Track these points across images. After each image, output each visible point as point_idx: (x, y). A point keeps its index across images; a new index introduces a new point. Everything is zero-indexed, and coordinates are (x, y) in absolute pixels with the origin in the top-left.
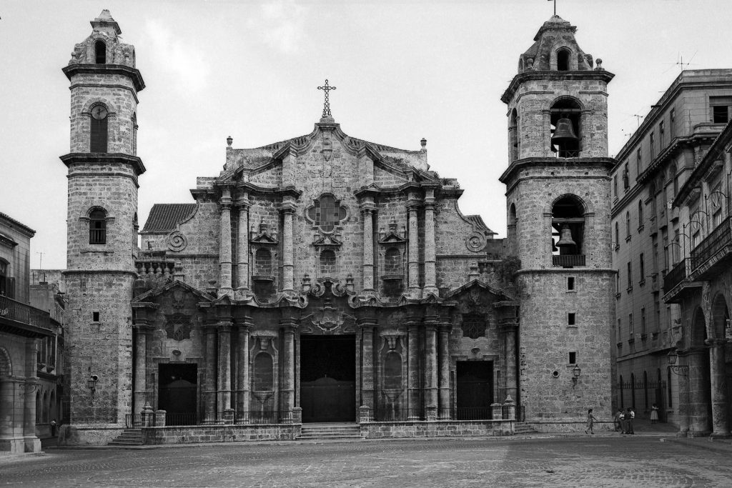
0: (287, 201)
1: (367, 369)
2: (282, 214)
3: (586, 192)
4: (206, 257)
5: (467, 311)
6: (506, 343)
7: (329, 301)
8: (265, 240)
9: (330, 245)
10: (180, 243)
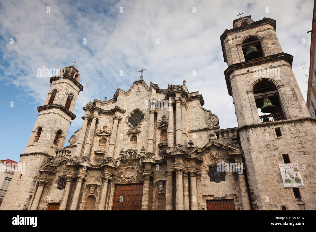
0: (116, 114)
2: (114, 120)
7: (131, 163)
8: (104, 134)
9: (135, 133)
10: (73, 141)
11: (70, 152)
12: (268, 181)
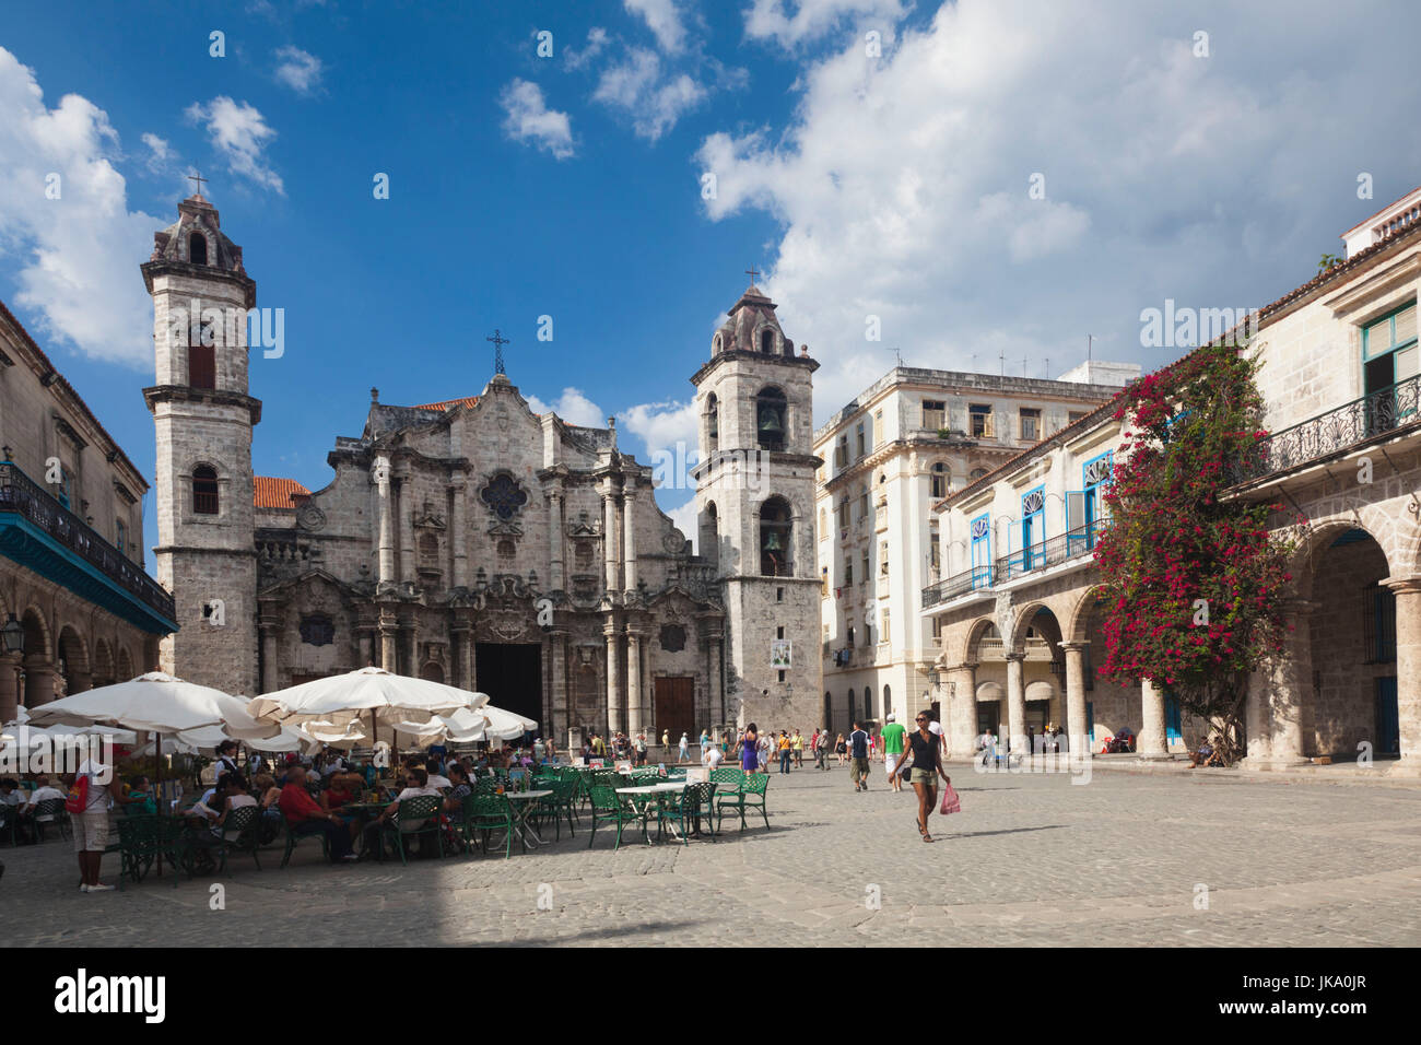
0: (459, 477)
1: (560, 685)
2: (451, 493)
3: (793, 493)
4: (352, 539)
5: (665, 621)
6: (709, 658)
7: (511, 603)
8: (431, 525)
9: (509, 535)
10: (317, 520)
11: (317, 554)
12: (755, 661)
